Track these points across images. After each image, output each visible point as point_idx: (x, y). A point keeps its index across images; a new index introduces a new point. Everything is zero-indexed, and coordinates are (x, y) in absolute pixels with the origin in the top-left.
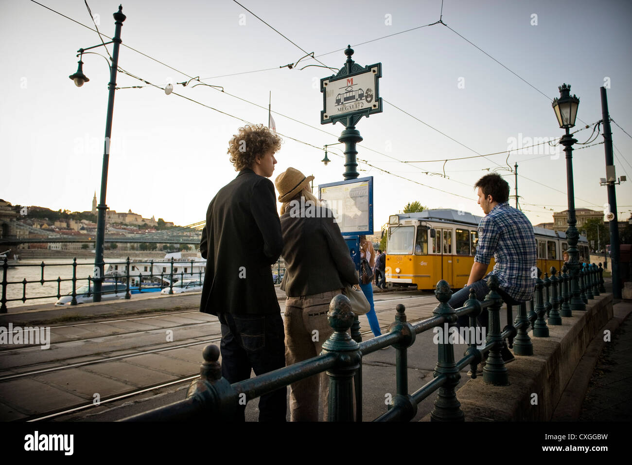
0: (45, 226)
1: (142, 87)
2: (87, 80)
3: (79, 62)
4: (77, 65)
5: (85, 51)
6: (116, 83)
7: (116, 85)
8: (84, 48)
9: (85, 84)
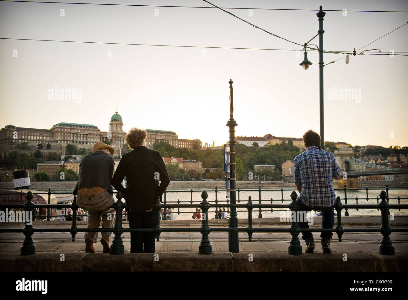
0: (379, 161)
1: (335, 62)
2: (311, 64)
3: (304, 53)
4: (304, 55)
5: (307, 44)
6: (324, 62)
7: (323, 63)
8: (306, 43)
9: (310, 66)
